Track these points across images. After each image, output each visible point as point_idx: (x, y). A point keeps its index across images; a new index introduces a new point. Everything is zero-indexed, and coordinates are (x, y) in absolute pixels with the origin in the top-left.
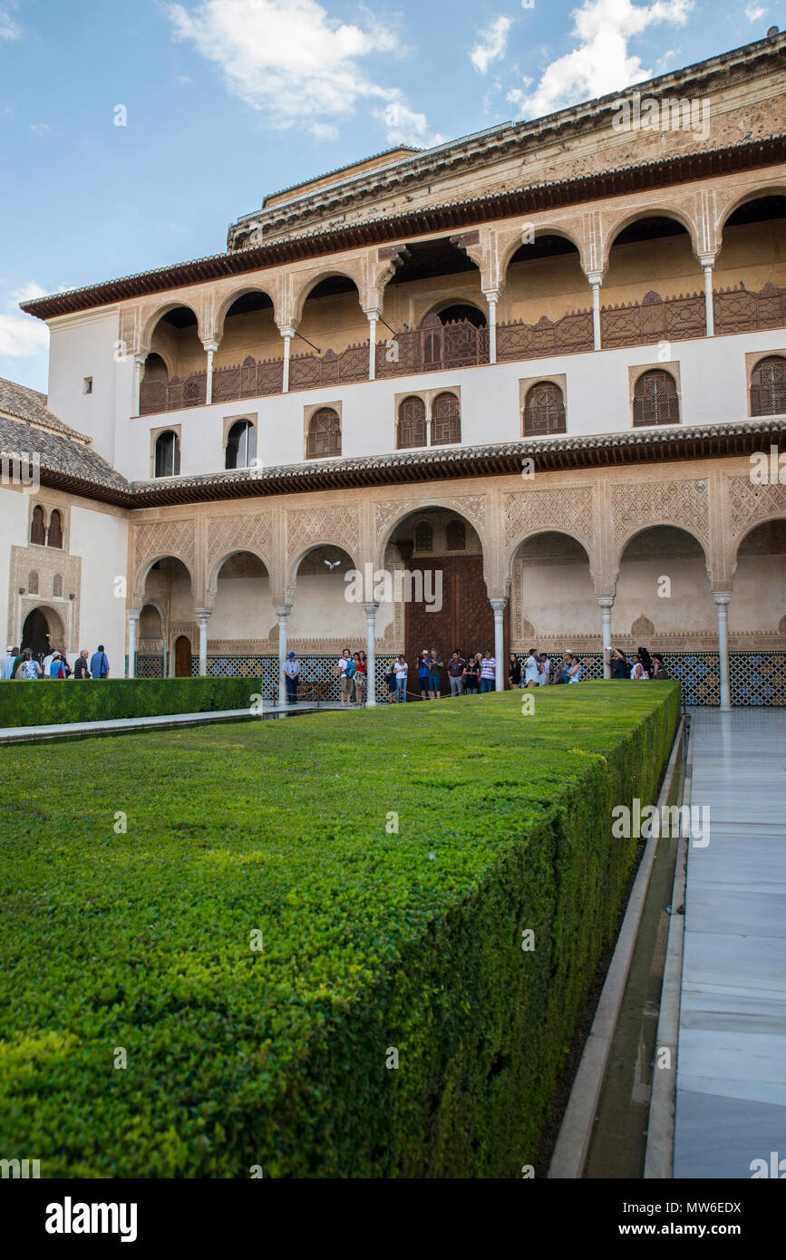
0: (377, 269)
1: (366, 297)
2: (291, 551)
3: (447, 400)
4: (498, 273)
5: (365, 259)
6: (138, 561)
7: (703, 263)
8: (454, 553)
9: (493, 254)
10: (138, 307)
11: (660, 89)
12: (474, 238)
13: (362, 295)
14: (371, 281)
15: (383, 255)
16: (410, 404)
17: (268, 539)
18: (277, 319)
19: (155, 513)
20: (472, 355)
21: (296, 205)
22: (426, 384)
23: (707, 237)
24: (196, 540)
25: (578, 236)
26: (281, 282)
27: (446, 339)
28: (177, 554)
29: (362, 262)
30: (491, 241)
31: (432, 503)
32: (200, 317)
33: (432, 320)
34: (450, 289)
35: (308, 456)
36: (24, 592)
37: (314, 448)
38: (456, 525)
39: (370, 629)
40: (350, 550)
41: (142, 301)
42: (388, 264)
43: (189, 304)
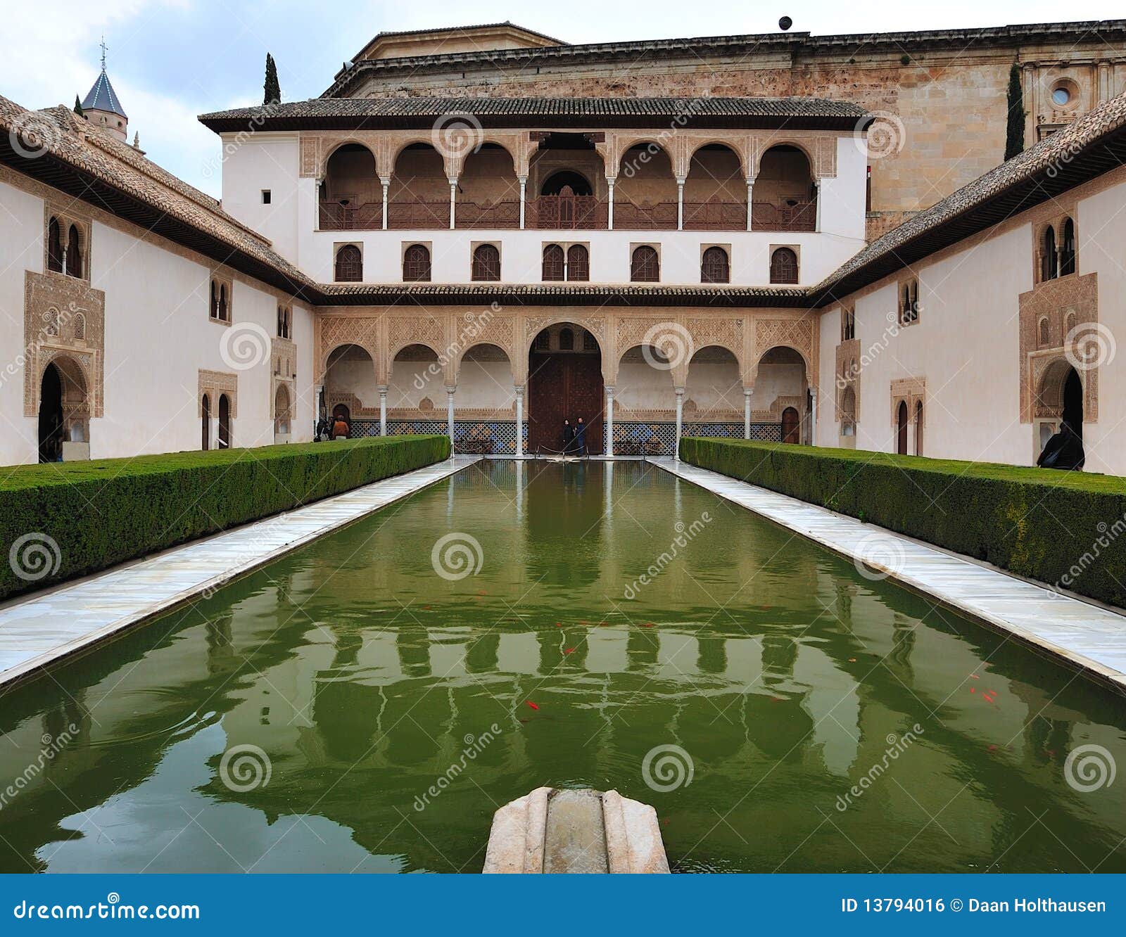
0: (529, 147)
1: (519, 167)
3: (580, 251)
4: (617, 166)
5: (519, 137)
6: (324, 347)
7: (748, 182)
8: (564, 351)
9: (614, 152)
10: (318, 138)
12: (601, 138)
13: (516, 164)
14: (523, 154)
15: (533, 137)
16: (552, 251)
17: (440, 337)
18: (446, 170)
19: (340, 311)
20: (594, 222)
22: (566, 237)
23: (751, 167)
25: (673, 151)
27: (577, 205)
28: (361, 344)
29: (517, 139)
30: (613, 144)
31: (568, 320)
32: (377, 157)
33: (567, 190)
34: (566, 161)
35: (474, 279)
36: (276, 373)
37: (478, 273)
38: (566, 332)
39: (520, 405)
40: (507, 347)
41: (323, 134)
42: (536, 144)
43: (368, 145)
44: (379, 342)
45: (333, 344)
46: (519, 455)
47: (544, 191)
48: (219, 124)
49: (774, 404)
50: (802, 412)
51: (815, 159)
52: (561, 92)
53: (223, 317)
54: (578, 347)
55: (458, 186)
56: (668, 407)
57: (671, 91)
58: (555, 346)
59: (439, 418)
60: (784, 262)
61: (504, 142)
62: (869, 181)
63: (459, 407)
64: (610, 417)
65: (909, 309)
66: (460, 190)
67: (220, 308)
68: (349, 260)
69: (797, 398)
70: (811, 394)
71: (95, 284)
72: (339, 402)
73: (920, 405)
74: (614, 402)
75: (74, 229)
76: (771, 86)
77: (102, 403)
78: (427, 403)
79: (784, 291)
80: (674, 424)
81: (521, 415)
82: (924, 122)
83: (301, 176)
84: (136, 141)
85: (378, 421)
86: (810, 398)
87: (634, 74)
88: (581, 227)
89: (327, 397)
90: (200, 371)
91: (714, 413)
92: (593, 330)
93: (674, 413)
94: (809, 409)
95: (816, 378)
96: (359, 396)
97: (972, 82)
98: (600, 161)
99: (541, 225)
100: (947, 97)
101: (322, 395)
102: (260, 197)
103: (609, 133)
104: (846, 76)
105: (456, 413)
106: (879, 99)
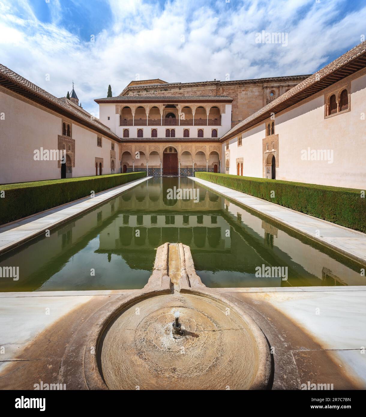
2: (149, 152)
3: (173, 131)
4: (181, 111)
5: (161, 105)
6: (121, 152)
7: (207, 115)
8: (170, 153)
9: (180, 108)
11: (201, 84)
12: (177, 105)
13: (160, 111)
14: (162, 109)
15: (164, 105)
16: (168, 131)
17: (145, 150)
18: (146, 112)
19: (125, 144)
20: (176, 124)
21: (141, 87)
22: (170, 127)
23: (208, 111)
24: (132, 149)
25: (192, 108)
26: (147, 106)
27: (173, 120)
28: (129, 151)
30: (180, 106)
31: (171, 146)
32: (132, 109)
33: (171, 117)
34: (170, 110)
35: (152, 137)
36: (111, 158)
37: (153, 136)
38: (171, 149)
39: (161, 165)
40: (159, 152)
41: (120, 104)
42: (164, 107)
43: (130, 107)
44: (133, 151)
45: (123, 151)
46: (161, 175)
47: (166, 117)
48: (99, 101)
49: (212, 164)
50: (218, 166)
51: (221, 109)
52: (170, 95)
53: (100, 145)
54: (173, 152)
55: (148, 116)
56: (191, 165)
57: (192, 95)
58: (168, 152)
59: (145, 168)
60: (215, 133)
61: (158, 106)
62: (232, 114)
63: (149, 165)
64: (179, 167)
65: (240, 143)
66: (149, 117)
67: (99, 143)
68: (126, 133)
69: (217, 162)
70: (220, 161)
71: (73, 138)
72: (124, 164)
73: (242, 164)
74: (180, 164)
75: (68, 125)
76: (212, 93)
77: (75, 164)
78: (142, 164)
79: (214, 139)
80: (192, 169)
81: (161, 167)
82: (243, 101)
83: (116, 114)
84: (81, 105)
85: (133, 168)
86: (220, 162)
87: (184, 91)
88: (173, 125)
89: (122, 163)
90: (95, 157)
91: (200, 166)
92: (176, 148)
93: (192, 166)
94: (220, 165)
95: (221, 158)
96: (128, 163)
97: (253, 92)
98: (177, 110)
99: (165, 125)
100: (248, 95)
101: (121, 162)
102: (107, 119)
103: (179, 104)
104: (227, 91)
105: (148, 166)
106: (234, 96)
